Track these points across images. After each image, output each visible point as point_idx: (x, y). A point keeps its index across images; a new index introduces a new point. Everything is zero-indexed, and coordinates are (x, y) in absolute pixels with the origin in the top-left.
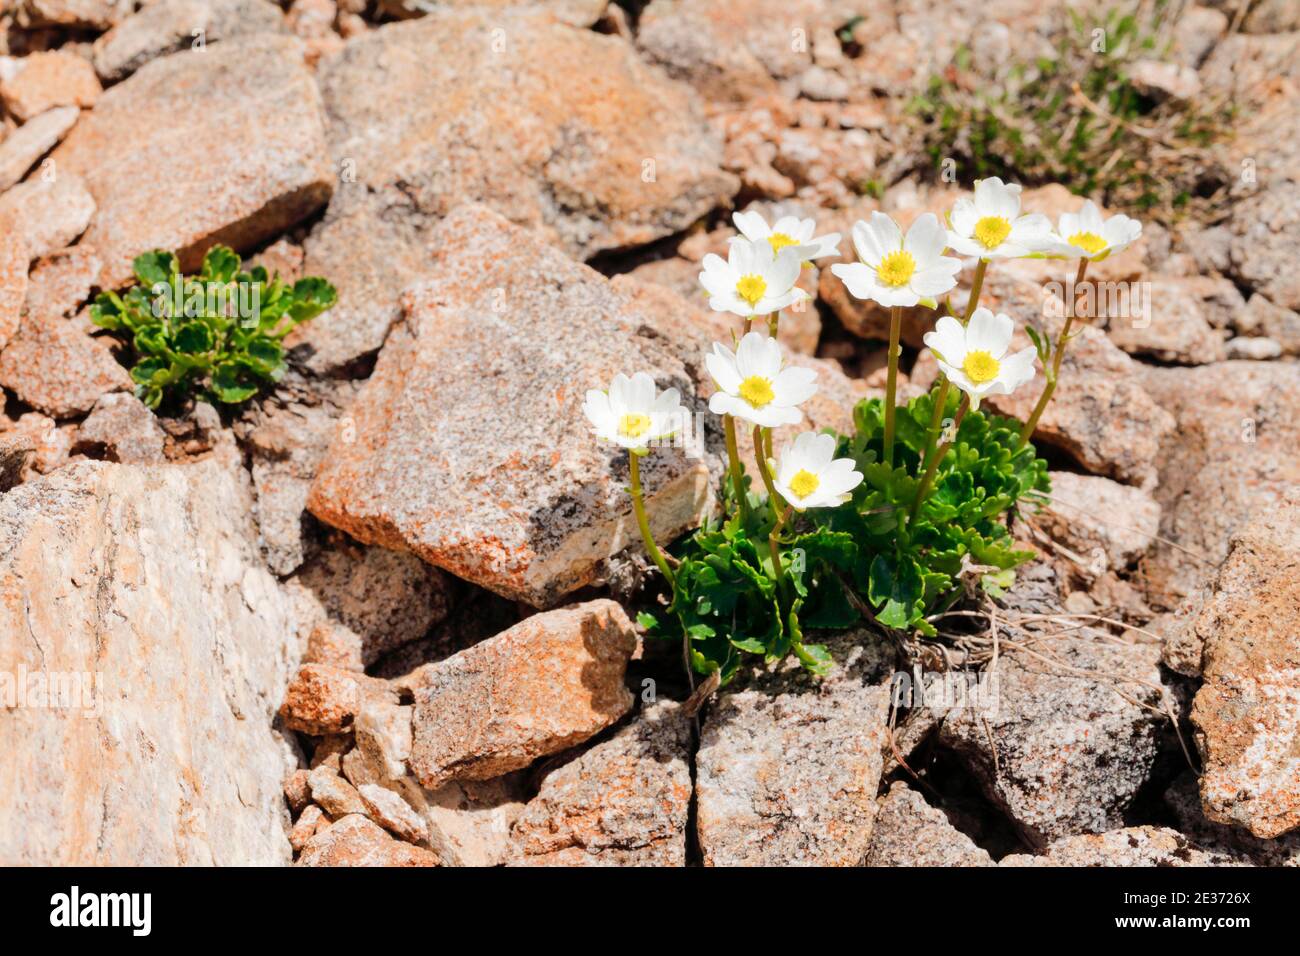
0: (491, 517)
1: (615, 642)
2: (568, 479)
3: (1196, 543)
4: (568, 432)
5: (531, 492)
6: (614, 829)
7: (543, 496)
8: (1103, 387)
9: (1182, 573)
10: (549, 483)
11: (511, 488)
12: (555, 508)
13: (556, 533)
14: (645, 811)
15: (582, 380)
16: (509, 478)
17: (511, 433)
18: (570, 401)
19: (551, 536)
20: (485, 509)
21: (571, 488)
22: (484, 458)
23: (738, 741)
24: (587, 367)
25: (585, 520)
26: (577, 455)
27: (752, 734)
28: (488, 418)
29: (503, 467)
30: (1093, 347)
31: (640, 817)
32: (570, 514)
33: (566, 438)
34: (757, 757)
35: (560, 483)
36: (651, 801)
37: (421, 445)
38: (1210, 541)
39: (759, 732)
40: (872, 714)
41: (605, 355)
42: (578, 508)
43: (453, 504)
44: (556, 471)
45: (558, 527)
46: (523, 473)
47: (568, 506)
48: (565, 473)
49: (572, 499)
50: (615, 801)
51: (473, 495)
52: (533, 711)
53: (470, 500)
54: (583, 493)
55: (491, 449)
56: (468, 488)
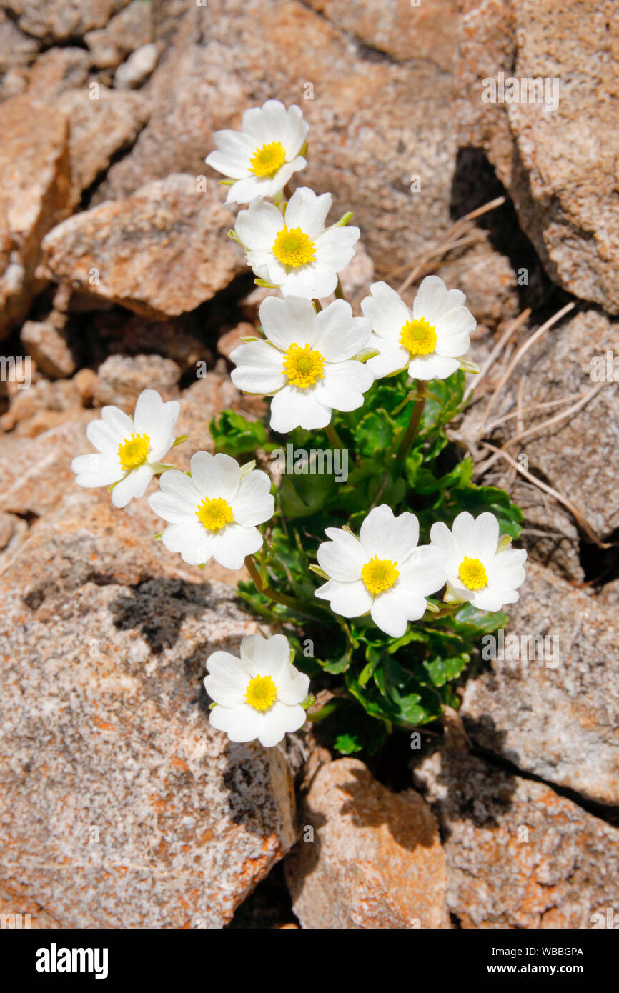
0: (219, 857)
1: (363, 785)
2: (212, 763)
3: (379, 216)
4: (151, 736)
5: (204, 804)
6: (558, 875)
7: (216, 794)
8: (216, 213)
9: (400, 243)
10: (205, 783)
11: (188, 820)
12: (234, 790)
13: (262, 800)
14: (557, 840)
15: (98, 697)
16: (174, 817)
17: (121, 793)
18: (114, 719)
19: (261, 807)
20: (207, 858)
21: (223, 765)
22: (137, 830)
23: (529, 725)
24: (84, 685)
25: (262, 767)
26: (187, 742)
27: (526, 708)
28: (87, 803)
29: (160, 816)
30: (170, 199)
31: (559, 847)
32: (248, 778)
33: (156, 743)
34: (559, 718)
35: (212, 773)
36: (551, 831)
37: (78, 880)
38: (387, 204)
39: (528, 702)
40: (557, 592)
41: (77, 660)
42: (246, 767)
43: (180, 884)
44: (197, 771)
45: (258, 796)
46: (176, 801)
47: (239, 776)
48: (204, 762)
49: (233, 769)
50: (530, 862)
51: (178, 862)
52: (429, 904)
53: (186, 868)
54: (233, 755)
55: (130, 819)
56: (169, 864)
